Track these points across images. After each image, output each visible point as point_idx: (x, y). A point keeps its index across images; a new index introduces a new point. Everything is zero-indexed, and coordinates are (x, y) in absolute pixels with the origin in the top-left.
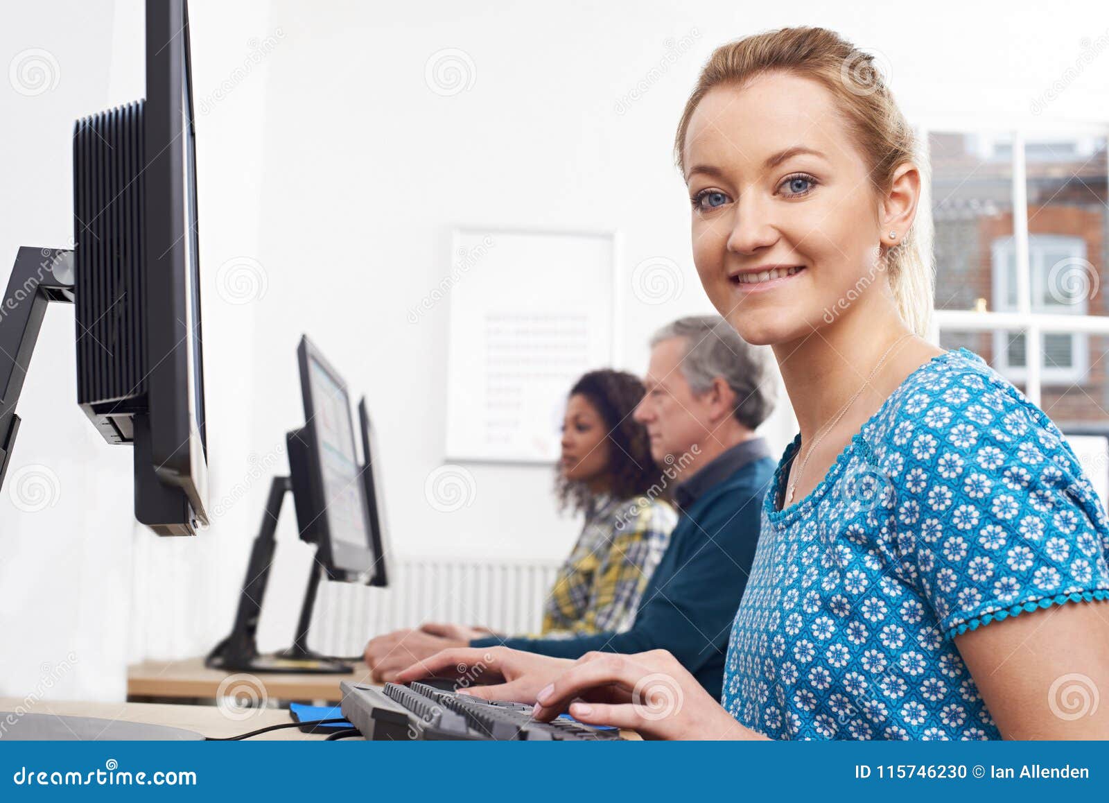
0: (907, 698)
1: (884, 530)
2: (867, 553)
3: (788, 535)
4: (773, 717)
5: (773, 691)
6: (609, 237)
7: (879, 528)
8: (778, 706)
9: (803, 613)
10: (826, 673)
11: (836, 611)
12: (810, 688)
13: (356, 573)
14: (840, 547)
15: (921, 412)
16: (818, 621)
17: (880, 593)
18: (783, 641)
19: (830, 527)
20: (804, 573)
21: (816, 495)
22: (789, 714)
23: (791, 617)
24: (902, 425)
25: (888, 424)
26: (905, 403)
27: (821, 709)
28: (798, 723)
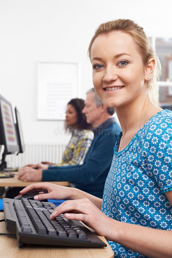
0: (150, 206)
1: (143, 162)
2: (139, 168)
3: (119, 159)
4: (114, 210)
5: (114, 203)
7: (142, 162)
8: (116, 207)
9: (121, 183)
10: (128, 200)
11: (130, 183)
12: (124, 204)
14: (132, 166)
15: (154, 130)
16: (125, 186)
17: (142, 179)
18: (116, 190)
19: (129, 160)
20: (122, 171)
21: (126, 150)
22: (118, 210)
23: (118, 184)
24: (148, 134)
25: (145, 133)
26: (149, 127)
27: (127, 209)
28: (121, 213)
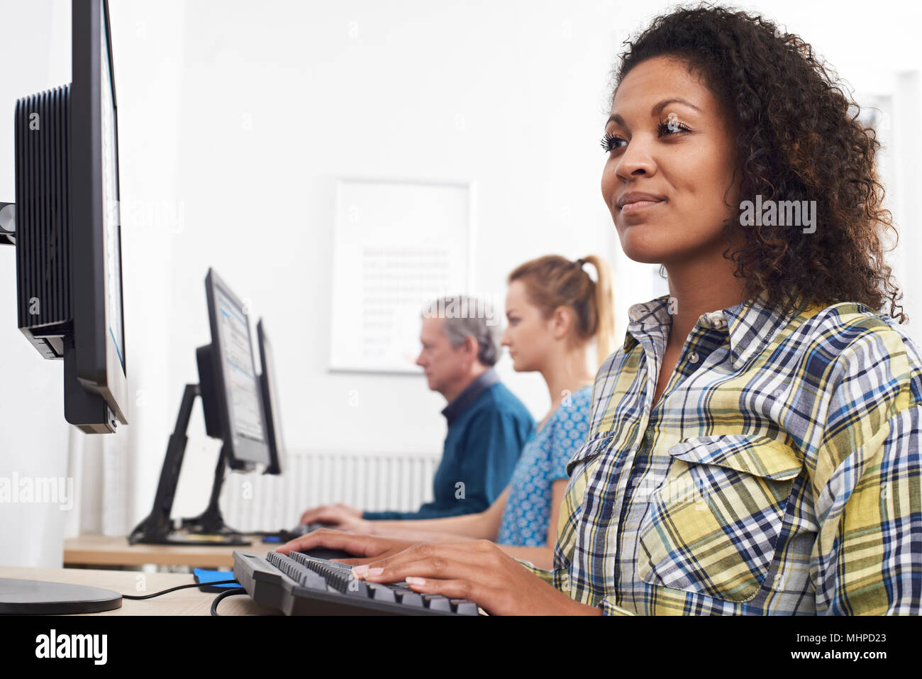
6: (465, 186)
13: (254, 463)
